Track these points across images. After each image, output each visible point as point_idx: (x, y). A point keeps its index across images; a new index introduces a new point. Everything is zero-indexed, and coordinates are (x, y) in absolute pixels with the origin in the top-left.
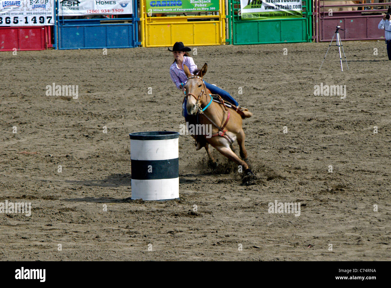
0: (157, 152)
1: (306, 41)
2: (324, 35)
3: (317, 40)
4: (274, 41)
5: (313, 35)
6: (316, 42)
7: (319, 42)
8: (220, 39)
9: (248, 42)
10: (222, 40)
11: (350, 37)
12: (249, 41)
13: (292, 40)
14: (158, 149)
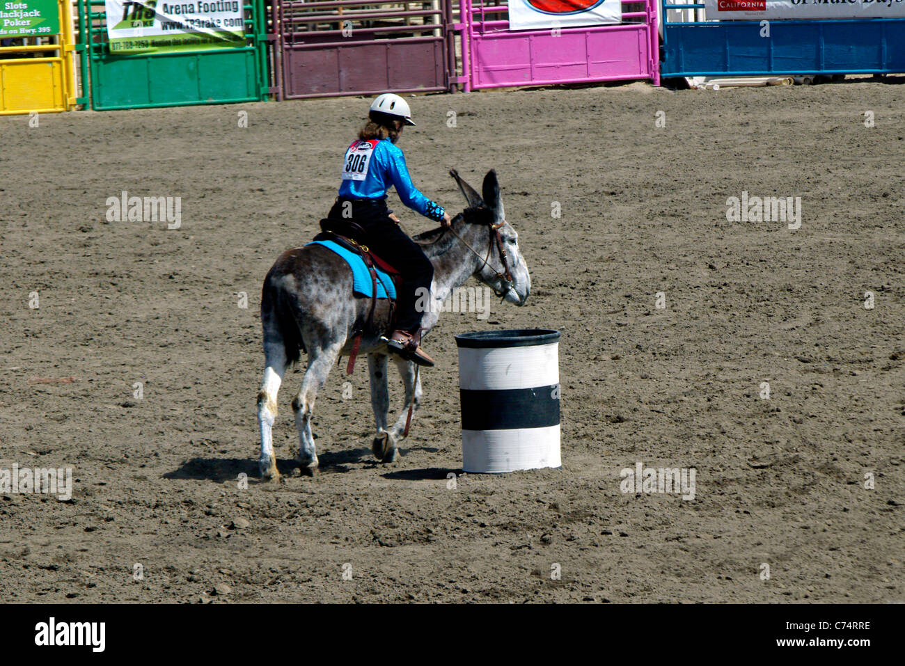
0: (507, 373)
1: (255, 98)
2: (294, 83)
3: (281, 95)
4: (187, 99)
5: (270, 85)
6: (277, 100)
7: (285, 99)
8: (64, 99)
9: (126, 103)
10: (68, 99)
11: (351, 89)
12: (129, 101)
13: (225, 97)
14: (509, 367)
